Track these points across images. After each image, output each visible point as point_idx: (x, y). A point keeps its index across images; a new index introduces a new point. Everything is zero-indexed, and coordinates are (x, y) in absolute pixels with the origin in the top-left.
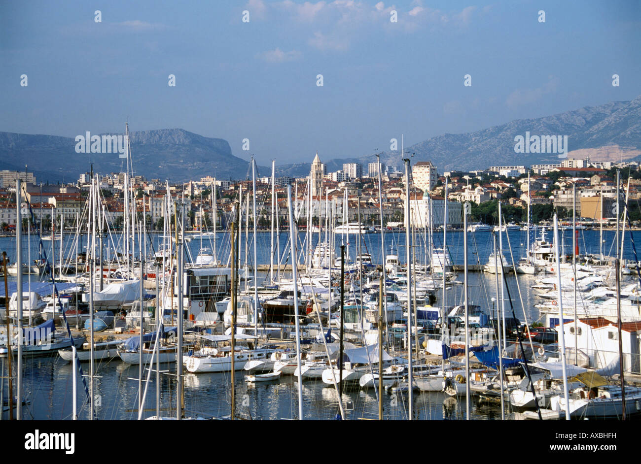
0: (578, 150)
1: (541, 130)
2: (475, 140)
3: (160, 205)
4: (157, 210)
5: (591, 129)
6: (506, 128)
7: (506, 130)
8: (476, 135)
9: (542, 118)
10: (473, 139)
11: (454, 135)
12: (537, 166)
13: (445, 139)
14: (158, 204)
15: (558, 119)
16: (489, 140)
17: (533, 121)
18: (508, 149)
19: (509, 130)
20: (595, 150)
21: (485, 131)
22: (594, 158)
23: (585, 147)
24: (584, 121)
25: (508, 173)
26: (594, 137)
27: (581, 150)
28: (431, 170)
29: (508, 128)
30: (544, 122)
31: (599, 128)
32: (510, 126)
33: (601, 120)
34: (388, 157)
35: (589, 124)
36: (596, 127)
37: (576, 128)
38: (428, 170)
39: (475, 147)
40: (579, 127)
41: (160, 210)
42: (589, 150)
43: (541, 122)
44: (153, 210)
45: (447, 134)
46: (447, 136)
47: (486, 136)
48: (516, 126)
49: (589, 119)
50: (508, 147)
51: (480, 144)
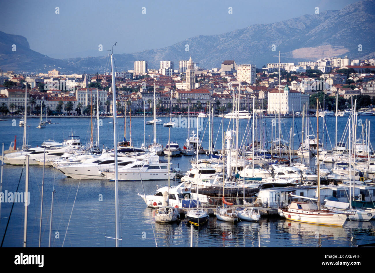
0: (301, 49)
1: (272, 33)
2: (222, 40)
3: (85, 96)
4: (82, 100)
5: (310, 32)
6: (246, 31)
7: (245, 33)
8: (223, 36)
9: (273, 24)
10: (221, 40)
11: (206, 37)
12: (303, 63)
13: (199, 39)
14: (83, 95)
15: (285, 24)
16: (233, 41)
17: (266, 25)
18: (248, 48)
19: (248, 33)
20: (313, 48)
21: (229, 33)
22: (313, 55)
23: (306, 46)
24: (304, 26)
25: (297, 69)
26: (313, 38)
27: (303, 49)
28: (252, 68)
29: (247, 31)
30: (274, 27)
31: (316, 31)
32: (249, 29)
33: (317, 25)
34: (156, 53)
35: (308, 28)
36: (314, 31)
37: (298, 31)
38: (249, 68)
39: (223, 46)
40: (300, 30)
41: (85, 100)
42: (309, 48)
43: (272, 27)
44: (79, 100)
45: (201, 35)
46: (201, 37)
47: (230, 37)
48: (254, 29)
49: (308, 24)
50: (247, 46)
51: (226, 44)
